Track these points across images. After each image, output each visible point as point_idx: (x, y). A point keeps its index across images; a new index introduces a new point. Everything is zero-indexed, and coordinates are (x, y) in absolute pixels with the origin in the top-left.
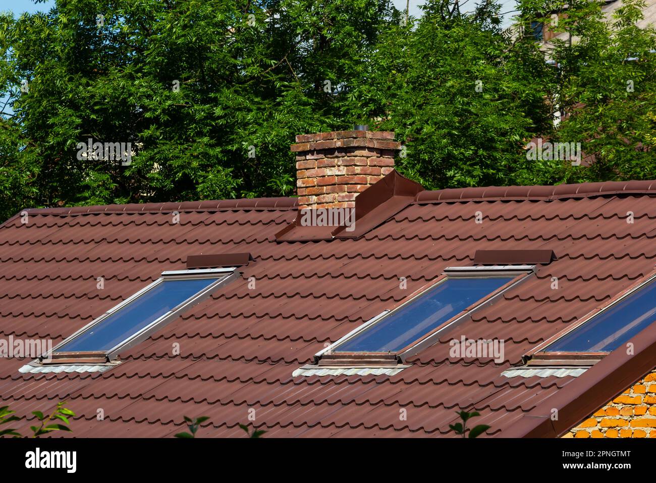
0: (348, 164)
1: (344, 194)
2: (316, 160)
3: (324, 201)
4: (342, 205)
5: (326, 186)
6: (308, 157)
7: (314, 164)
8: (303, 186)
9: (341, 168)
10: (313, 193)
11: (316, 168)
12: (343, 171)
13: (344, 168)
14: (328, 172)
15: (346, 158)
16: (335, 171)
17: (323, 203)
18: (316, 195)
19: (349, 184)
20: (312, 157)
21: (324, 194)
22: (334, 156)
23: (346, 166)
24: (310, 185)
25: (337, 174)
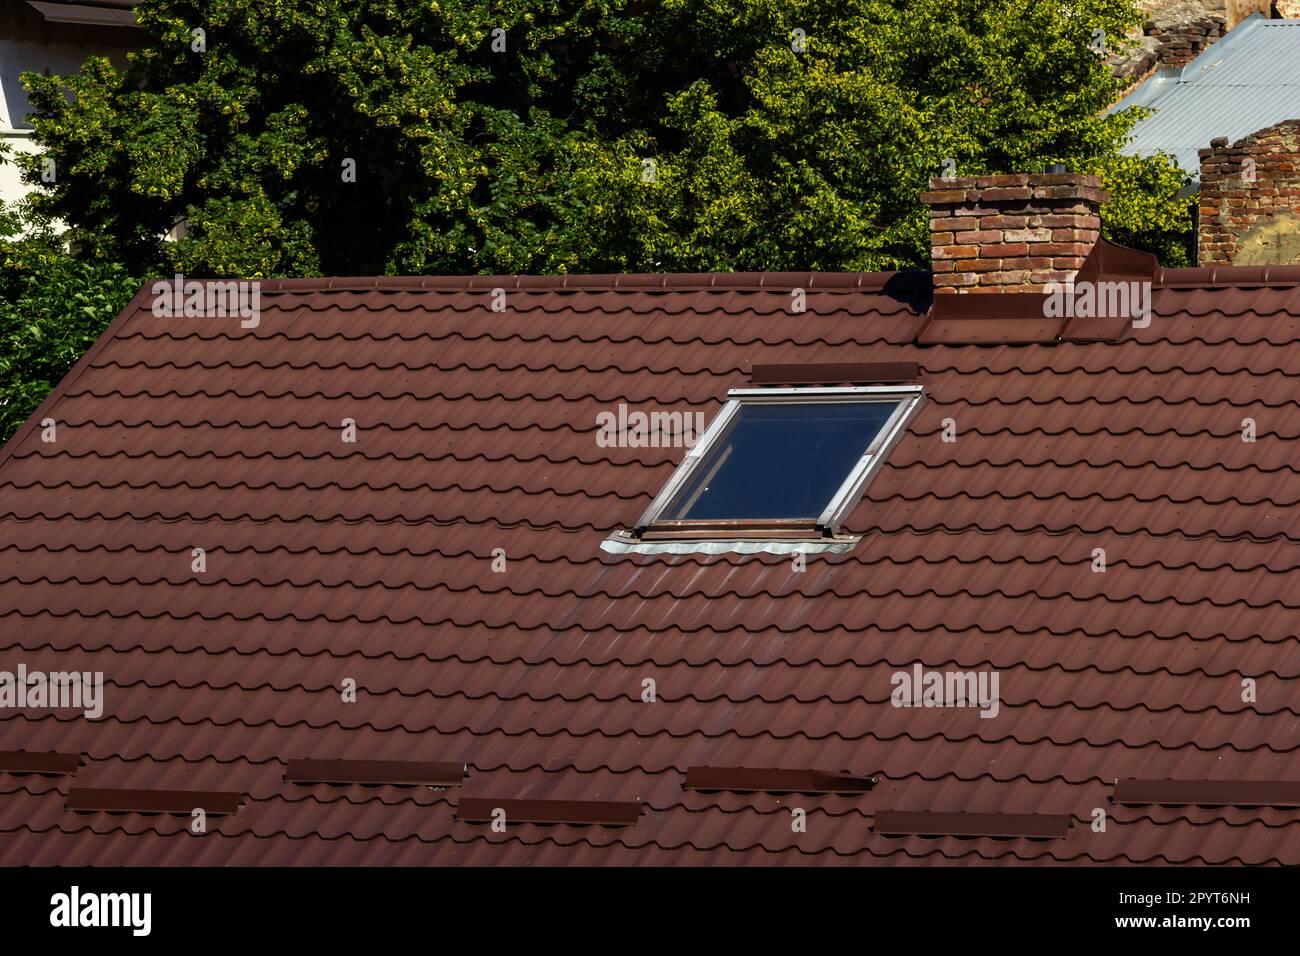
0: (1056, 225)
1: (1047, 272)
2: (978, 217)
3: (1000, 281)
4: (1042, 288)
5: (1003, 258)
6: (958, 212)
7: (973, 224)
8: (946, 256)
9: (1042, 231)
10: (972, 268)
11: (977, 230)
12: (1046, 235)
13: (1047, 232)
14: (1010, 236)
15: (1050, 215)
16: (1026, 235)
17: (996, 285)
18: (977, 272)
19: (1058, 256)
20: (970, 213)
21: (998, 270)
22: (1024, 211)
23: (1052, 228)
24: (965, 256)
25: (1030, 239)
